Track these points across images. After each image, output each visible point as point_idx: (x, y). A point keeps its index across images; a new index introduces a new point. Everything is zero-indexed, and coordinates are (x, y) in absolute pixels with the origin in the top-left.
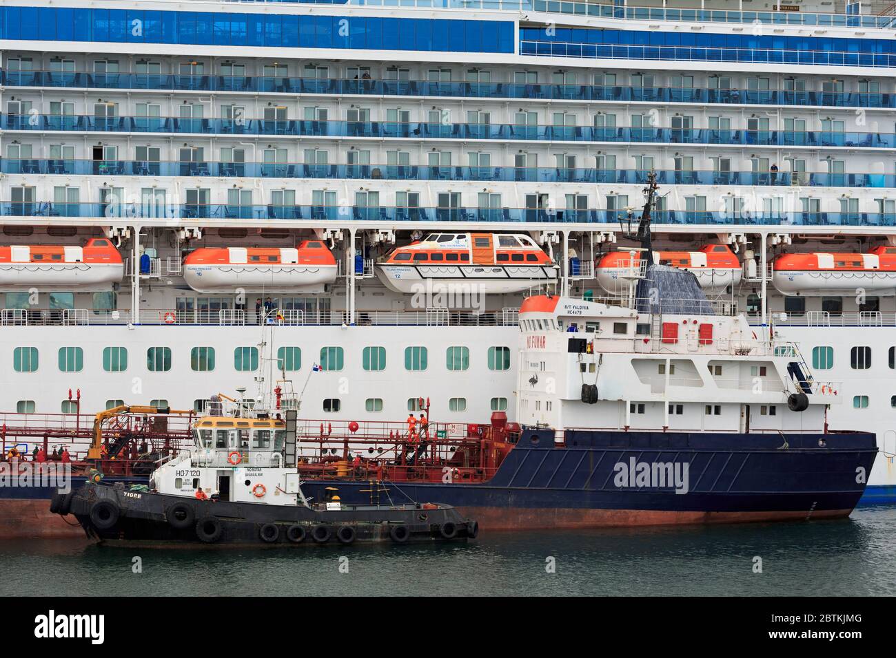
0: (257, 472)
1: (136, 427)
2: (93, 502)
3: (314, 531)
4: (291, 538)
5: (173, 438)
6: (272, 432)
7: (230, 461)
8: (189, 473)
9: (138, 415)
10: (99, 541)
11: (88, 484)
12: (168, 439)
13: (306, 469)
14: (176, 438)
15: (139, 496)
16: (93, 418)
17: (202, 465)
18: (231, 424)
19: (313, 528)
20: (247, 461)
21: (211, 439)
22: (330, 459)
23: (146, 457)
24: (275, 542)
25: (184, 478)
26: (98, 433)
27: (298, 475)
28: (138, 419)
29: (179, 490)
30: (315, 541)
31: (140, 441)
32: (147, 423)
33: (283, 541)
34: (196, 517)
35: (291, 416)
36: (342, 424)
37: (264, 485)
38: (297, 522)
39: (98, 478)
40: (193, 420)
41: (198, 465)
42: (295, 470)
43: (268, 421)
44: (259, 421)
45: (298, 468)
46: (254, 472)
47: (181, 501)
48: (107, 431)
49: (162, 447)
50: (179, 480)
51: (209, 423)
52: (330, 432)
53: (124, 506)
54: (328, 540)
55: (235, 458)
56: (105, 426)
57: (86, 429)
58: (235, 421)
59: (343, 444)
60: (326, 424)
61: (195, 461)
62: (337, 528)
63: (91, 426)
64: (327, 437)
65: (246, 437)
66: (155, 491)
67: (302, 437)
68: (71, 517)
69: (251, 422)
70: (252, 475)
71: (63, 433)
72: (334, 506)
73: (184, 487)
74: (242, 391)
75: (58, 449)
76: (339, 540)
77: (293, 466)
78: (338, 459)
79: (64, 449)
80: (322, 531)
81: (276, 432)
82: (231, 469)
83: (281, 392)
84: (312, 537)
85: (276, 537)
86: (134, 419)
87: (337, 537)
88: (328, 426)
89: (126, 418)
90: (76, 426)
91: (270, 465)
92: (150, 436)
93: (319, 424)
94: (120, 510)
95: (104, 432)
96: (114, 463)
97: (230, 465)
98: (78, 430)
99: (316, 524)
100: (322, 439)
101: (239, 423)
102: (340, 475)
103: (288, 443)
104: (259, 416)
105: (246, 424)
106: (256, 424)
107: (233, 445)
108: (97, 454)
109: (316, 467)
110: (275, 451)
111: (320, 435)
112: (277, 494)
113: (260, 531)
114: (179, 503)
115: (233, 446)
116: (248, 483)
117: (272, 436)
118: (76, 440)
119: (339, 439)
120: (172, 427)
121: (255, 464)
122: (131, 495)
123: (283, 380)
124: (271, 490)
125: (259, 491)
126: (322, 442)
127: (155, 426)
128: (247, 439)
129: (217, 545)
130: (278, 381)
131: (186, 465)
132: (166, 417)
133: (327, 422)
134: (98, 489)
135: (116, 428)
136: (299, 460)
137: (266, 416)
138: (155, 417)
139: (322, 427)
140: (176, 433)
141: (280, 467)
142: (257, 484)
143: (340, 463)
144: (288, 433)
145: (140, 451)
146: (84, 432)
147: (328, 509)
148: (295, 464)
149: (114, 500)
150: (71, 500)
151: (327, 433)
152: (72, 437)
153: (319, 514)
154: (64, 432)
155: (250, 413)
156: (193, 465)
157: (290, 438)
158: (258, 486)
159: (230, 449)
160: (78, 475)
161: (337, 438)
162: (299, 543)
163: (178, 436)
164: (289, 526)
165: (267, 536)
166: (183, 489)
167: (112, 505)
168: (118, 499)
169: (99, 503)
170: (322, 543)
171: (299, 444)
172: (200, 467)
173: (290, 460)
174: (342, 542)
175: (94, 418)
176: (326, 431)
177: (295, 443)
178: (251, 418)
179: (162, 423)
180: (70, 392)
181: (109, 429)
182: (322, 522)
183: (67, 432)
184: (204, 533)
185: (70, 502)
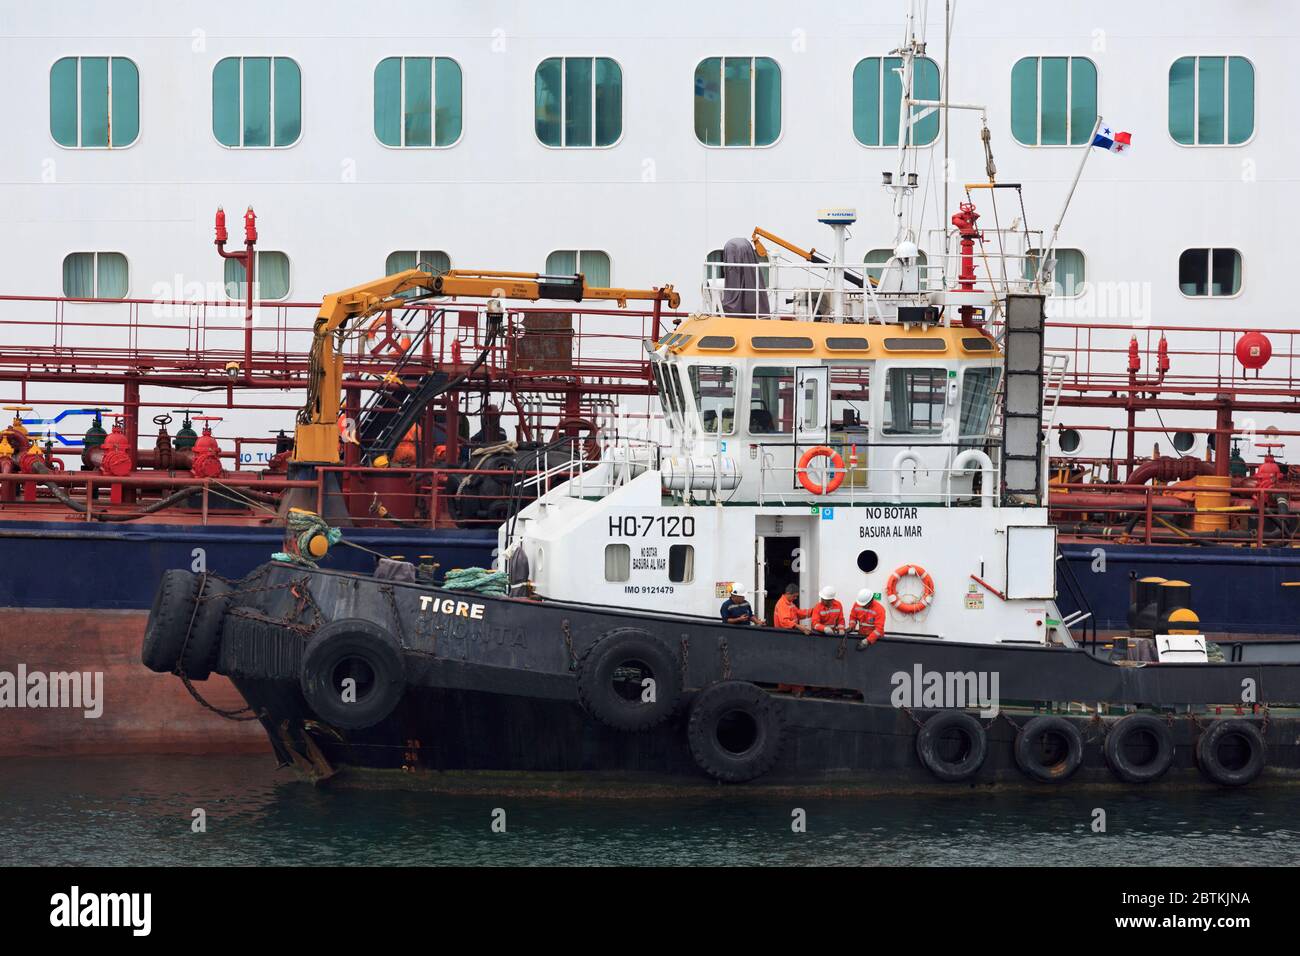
0: (902, 523)
1: (457, 348)
2: (307, 634)
3: (1112, 741)
4: (1031, 765)
5: (591, 389)
6: (953, 374)
7: (801, 480)
8: (656, 525)
9: (466, 303)
10: (328, 772)
11: (282, 566)
12: (574, 394)
13: (1080, 503)
14: (601, 389)
15: (476, 611)
16: (309, 317)
17: (700, 495)
18: (803, 344)
19: (1110, 726)
20: (862, 482)
21: (730, 393)
22: (1162, 469)
23: (502, 459)
24: (972, 779)
25: (636, 545)
26: (329, 369)
27: (1051, 534)
28: (468, 319)
29: (620, 587)
30: (1117, 775)
31: (475, 402)
32: (501, 331)
33: (999, 773)
34: (689, 688)
35: (1025, 315)
36: (1209, 341)
37: (929, 570)
38: (1049, 706)
39: (320, 545)
40: (667, 323)
41: (686, 496)
42: (1040, 516)
43: (937, 334)
44: (904, 332)
45: (1051, 507)
46: (891, 523)
47: (630, 630)
48: (356, 364)
49: (555, 421)
50: (616, 551)
51: (725, 343)
52: (1164, 367)
53: (419, 644)
54: (1165, 771)
55: (819, 471)
56: (350, 347)
57: (277, 355)
58: (819, 333)
59: (1214, 413)
60: (1149, 342)
61: (677, 482)
62: (1197, 727)
63: (301, 344)
64: (1154, 387)
65: (857, 387)
66: (529, 591)
67: (1066, 387)
68: (218, 686)
69: (875, 336)
70: (884, 532)
71: (195, 371)
72: (1182, 647)
73: (637, 578)
74: (840, 223)
75: (174, 429)
76: (1205, 774)
77: (1031, 498)
78: (1192, 469)
79: (198, 428)
80: (1143, 740)
81: (969, 373)
82: (807, 511)
83: (980, 224)
84: (1107, 762)
85: (976, 759)
86: (452, 319)
87: (1197, 762)
88: (1155, 347)
89: (422, 317)
90: (242, 347)
91: (949, 496)
92: (512, 384)
93: (1123, 340)
94: (407, 658)
95: (347, 368)
96: (387, 481)
97: (804, 495)
98: (249, 359)
99: (1122, 712)
100: (1137, 395)
101: (833, 343)
102: (1204, 525)
103: (1015, 415)
104: (905, 315)
105: (860, 344)
106: (891, 344)
107: (814, 417)
108: (321, 447)
109: (1114, 498)
110: (962, 446)
111: (1125, 382)
112: (973, 600)
113: (916, 736)
114: (625, 637)
115: (811, 422)
116: (868, 561)
117: (953, 390)
118: (241, 396)
119: (1199, 397)
120: (585, 351)
121: (894, 493)
122: (447, 606)
123: (986, 180)
124: (951, 588)
125: (910, 592)
126: (1133, 407)
127: (530, 347)
128: (863, 396)
129: (760, 791)
130: (968, 188)
131: (642, 496)
132: (568, 314)
133: (1156, 336)
134: (324, 584)
135: (384, 352)
136: (1053, 474)
137: (932, 315)
138: (528, 313)
139: (1134, 350)
140: (601, 372)
141: (986, 503)
142: (901, 564)
143: (1203, 481)
144: (1013, 380)
145: (480, 439)
146: (271, 366)
147: (1163, 659)
148: (1037, 491)
149: (384, 625)
150: (222, 622)
151: (1153, 371)
152: (228, 384)
153: (1130, 675)
154: (198, 364)
155: (870, 304)
156: (668, 495)
157: (1021, 399)
158: (904, 573)
159: (801, 436)
160: (254, 523)
161: (1191, 391)
162: (1058, 781)
163: (613, 381)
164: (1027, 719)
165: (943, 758)
166: (631, 583)
167: (382, 643)
168: (399, 623)
169: (336, 638)
170: (1146, 781)
171: (1055, 416)
172: (694, 502)
173: (1021, 476)
174: (1214, 780)
175: (315, 313)
176: (1149, 366)
177: (1038, 416)
178: (874, 322)
179: (552, 334)
180: (221, 219)
181: (361, 357)
182: (1139, 706)
183: (207, 366)
184: (717, 748)
185: (219, 632)
